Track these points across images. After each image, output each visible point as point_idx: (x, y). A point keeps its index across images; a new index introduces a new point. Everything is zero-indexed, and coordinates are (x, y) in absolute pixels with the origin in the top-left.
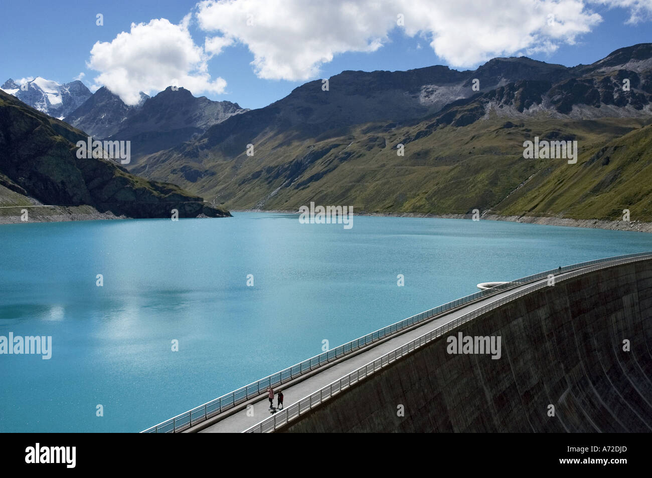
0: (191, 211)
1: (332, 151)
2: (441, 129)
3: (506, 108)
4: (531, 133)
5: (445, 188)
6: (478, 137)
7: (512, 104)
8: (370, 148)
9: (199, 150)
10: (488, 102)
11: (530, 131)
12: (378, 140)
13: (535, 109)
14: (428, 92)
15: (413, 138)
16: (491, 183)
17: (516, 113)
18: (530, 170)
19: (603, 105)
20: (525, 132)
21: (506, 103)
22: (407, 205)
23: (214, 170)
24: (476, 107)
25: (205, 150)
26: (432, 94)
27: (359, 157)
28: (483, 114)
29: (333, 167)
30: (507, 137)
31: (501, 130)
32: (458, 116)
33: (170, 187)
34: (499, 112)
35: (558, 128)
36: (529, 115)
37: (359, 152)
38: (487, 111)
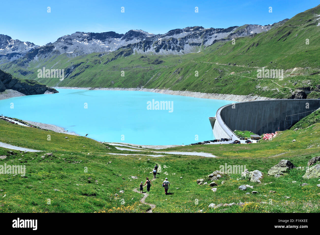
0: (43, 90)
1: (82, 64)
2: (120, 57)
3: (140, 50)
4: (150, 60)
5: (127, 79)
6: (133, 61)
7: (141, 49)
8: (96, 64)
9: (24, 63)
10: (134, 48)
11: (149, 59)
12: (98, 61)
13: (149, 51)
14: (109, 42)
15: (110, 60)
16: (142, 78)
17: (143, 52)
18: (153, 73)
19: (169, 50)
20: (148, 60)
21: (139, 48)
22: (115, 85)
23: (33, 71)
24: (130, 50)
25: (27, 63)
26: (111, 42)
27: (92, 67)
28: (133, 52)
29: (83, 71)
30: (143, 61)
31: (141, 59)
32: (125, 53)
33: (34, 82)
34: (138, 52)
35: (158, 58)
36: (147, 53)
37: (92, 65)
38: (134, 52)
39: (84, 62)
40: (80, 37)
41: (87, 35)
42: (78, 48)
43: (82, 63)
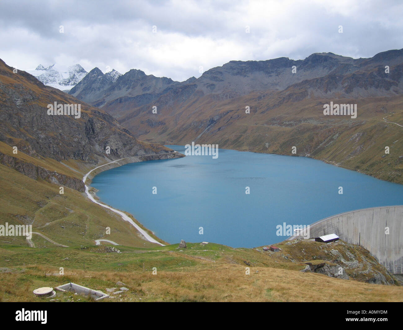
2: (286, 103)
3: (319, 91)
6: (304, 110)
7: (322, 88)
10: (310, 88)
12: (253, 108)
14: (278, 73)
15: (271, 108)
21: (319, 88)
23: (164, 121)
26: (280, 74)
29: (230, 123)
32: (294, 95)
34: (315, 94)
38: (309, 94)
39: (233, 110)
40: (234, 69)
41: (245, 65)
42: (230, 85)
43: (231, 111)
